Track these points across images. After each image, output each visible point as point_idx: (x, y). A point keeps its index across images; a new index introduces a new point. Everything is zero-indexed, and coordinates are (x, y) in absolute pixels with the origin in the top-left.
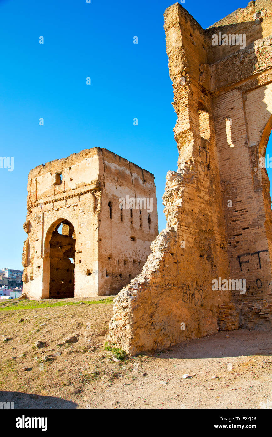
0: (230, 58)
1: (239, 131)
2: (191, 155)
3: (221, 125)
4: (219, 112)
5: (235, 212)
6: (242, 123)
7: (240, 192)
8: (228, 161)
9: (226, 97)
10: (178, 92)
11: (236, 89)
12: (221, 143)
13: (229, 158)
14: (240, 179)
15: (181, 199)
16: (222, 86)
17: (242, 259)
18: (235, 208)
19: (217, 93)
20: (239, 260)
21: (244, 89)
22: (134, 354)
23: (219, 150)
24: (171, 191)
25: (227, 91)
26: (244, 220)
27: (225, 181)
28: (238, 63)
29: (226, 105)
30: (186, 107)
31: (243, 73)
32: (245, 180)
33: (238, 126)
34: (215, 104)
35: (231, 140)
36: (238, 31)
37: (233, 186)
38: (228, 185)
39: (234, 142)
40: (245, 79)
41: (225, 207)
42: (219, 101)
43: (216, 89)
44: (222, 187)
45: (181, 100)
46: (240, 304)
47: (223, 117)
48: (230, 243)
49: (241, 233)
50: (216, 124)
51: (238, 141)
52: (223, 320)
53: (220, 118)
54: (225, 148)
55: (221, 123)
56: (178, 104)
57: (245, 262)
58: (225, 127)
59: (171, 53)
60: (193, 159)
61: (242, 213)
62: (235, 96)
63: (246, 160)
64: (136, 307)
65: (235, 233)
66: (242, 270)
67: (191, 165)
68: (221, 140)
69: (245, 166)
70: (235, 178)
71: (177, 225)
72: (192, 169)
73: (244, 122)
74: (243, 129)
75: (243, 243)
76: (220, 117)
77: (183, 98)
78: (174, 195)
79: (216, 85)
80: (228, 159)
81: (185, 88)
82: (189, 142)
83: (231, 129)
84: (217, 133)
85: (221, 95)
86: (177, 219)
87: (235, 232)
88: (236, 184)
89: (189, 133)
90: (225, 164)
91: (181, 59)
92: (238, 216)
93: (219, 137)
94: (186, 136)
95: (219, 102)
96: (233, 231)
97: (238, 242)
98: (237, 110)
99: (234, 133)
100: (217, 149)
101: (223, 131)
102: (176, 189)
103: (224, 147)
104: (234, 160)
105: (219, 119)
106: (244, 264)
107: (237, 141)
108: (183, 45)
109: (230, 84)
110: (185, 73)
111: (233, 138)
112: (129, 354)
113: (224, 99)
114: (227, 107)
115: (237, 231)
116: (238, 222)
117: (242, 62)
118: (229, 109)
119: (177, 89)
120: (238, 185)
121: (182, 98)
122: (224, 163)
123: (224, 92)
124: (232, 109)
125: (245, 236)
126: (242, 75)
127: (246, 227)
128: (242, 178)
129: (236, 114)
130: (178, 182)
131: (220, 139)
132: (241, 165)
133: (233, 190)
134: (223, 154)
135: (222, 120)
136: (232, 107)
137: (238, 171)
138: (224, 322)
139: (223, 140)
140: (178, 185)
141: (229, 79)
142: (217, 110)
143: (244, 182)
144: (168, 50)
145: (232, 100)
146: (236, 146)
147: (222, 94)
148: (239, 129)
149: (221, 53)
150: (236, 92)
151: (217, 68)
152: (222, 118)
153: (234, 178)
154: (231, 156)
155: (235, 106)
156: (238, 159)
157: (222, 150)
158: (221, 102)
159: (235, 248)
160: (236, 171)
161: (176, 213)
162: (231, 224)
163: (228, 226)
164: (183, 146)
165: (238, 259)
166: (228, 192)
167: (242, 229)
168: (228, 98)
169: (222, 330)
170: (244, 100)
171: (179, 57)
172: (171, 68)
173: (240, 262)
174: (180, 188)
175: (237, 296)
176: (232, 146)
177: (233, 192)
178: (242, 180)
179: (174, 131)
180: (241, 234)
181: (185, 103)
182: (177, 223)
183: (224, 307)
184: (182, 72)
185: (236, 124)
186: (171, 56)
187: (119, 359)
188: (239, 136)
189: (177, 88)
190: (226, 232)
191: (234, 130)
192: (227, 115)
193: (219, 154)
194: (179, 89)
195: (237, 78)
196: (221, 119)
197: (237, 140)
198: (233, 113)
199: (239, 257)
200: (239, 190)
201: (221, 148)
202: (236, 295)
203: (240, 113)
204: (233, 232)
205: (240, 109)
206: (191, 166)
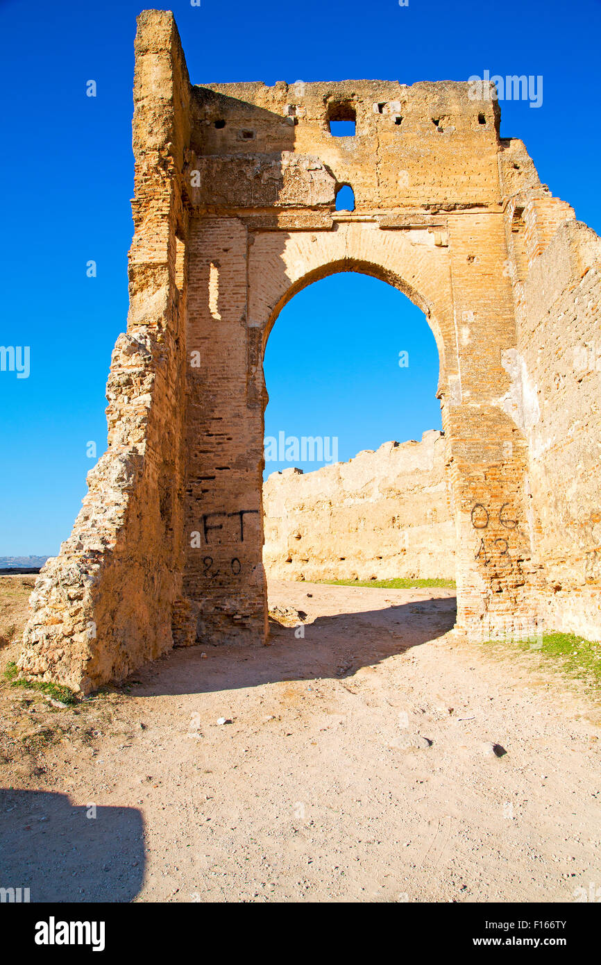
0: (237, 161)
1: (234, 294)
2: (162, 314)
3: (200, 272)
4: (200, 248)
5: (207, 435)
6: (241, 282)
7: (220, 403)
8: (207, 341)
9: (218, 226)
10: (147, 183)
11: (239, 218)
12: (196, 305)
13: (208, 336)
14: (224, 378)
15: (149, 395)
16: (214, 202)
17: (210, 522)
18: (209, 429)
19: (203, 212)
20: (205, 523)
21: (254, 224)
22: (88, 691)
23: (190, 317)
24: (130, 375)
25: (220, 216)
26: (222, 454)
27: (195, 376)
28: (250, 175)
29: (215, 240)
30: (162, 218)
31: (257, 196)
32: (234, 384)
33: (232, 284)
34: (193, 230)
35: (217, 307)
36: (255, 120)
37: (210, 389)
38: (200, 385)
39: (221, 310)
40: (258, 207)
41: (190, 424)
42: (202, 228)
43: (201, 203)
44: (189, 386)
45: (153, 201)
46: (200, 601)
47: (207, 259)
48: (191, 491)
49: (213, 475)
50: (190, 267)
51: (229, 312)
52: (180, 629)
53: (201, 259)
54: (203, 316)
55: (202, 269)
56: (145, 207)
57: (215, 527)
58: (208, 279)
59: (145, 102)
60: (163, 323)
61: (221, 441)
62: (234, 230)
63: (239, 348)
64: (98, 597)
65: (202, 474)
66: (209, 540)
67: (158, 332)
68: (196, 300)
69: (236, 358)
70: (216, 375)
71: (144, 444)
72: (161, 342)
73: (244, 280)
74: (240, 292)
75: (215, 493)
76: (200, 257)
77: (158, 200)
78: (134, 383)
79: (202, 196)
80: (206, 338)
81: (164, 182)
82: (156, 287)
83: (219, 287)
84: (190, 284)
85: (208, 218)
86: (143, 433)
87: (203, 472)
88: (215, 386)
89: (162, 270)
90: (199, 345)
91: (164, 124)
92: (212, 443)
93: (193, 293)
94: (154, 274)
95: (203, 230)
96: (200, 470)
97: (205, 491)
98: (235, 256)
99: (224, 294)
100: (188, 314)
101: (204, 285)
102: (140, 373)
103: (201, 314)
104: (217, 342)
105: (199, 261)
106: (213, 531)
107: (227, 310)
108: (172, 99)
109: (230, 205)
110: (167, 153)
111: (220, 302)
112: (79, 692)
113: (213, 228)
114: (217, 243)
115: (208, 471)
116: (211, 455)
117: (258, 177)
118: (220, 249)
119: (146, 177)
120: (218, 389)
121: (156, 197)
122: (196, 342)
123: (216, 216)
124: (226, 250)
125: (220, 482)
126: (255, 198)
127: (223, 465)
128: (228, 378)
129: (232, 262)
130: (145, 360)
131: (196, 297)
132: (229, 355)
133: (208, 396)
134: (197, 326)
135: (203, 265)
136: (226, 246)
137: (223, 365)
138: (183, 631)
139: (201, 301)
140: (143, 366)
141: (231, 196)
142: (197, 242)
143: (231, 385)
144: (137, 93)
145: (229, 234)
146: (225, 319)
147: (210, 216)
148: (234, 290)
149: (219, 143)
150: (236, 224)
151: (209, 166)
152: (204, 260)
153: (213, 375)
154: (213, 333)
155: (231, 248)
156: (225, 342)
157: (196, 318)
158: (205, 231)
159: (200, 501)
160: (220, 363)
161: (143, 421)
162: (196, 456)
163: (190, 459)
164: (142, 290)
165: (203, 522)
166: (198, 398)
167: (217, 468)
168: (221, 229)
169: (179, 646)
170: (250, 243)
171: (159, 116)
172: (138, 131)
173: (205, 526)
174: (147, 373)
175: (192, 587)
176: (217, 316)
177: (208, 399)
178: (228, 381)
179: (130, 257)
180: (213, 478)
181: (162, 210)
182: (145, 440)
183: (179, 604)
184: (161, 149)
185: (230, 280)
186: (143, 107)
187: (65, 703)
188: (233, 304)
189: (146, 175)
190: (185, 469)
191: (224, 288)
192: (215, 259)
193: (190, 324)
194: (150, 179)
195: (245, 200)
196: (202, 261)
197: (227, 308)
198: (226, 259)
199: (205, 518)
200: (221, 399)
201: (195, 314)
202: (192, 585)
203: (240, 263)
204: (198, 471)
205: (241, 256)
206: (159, 335)
